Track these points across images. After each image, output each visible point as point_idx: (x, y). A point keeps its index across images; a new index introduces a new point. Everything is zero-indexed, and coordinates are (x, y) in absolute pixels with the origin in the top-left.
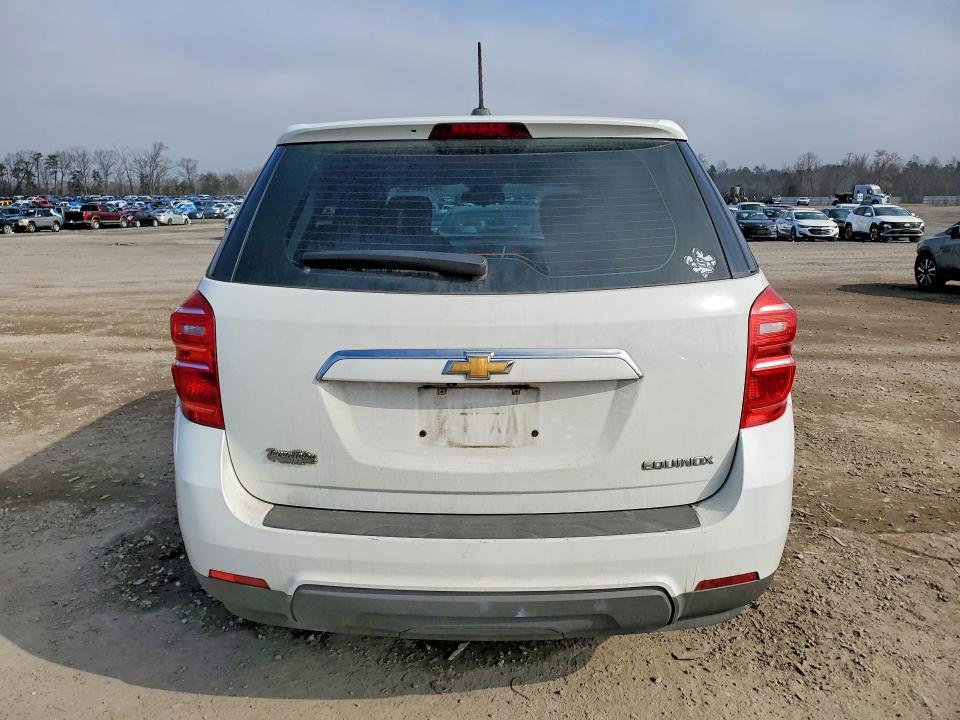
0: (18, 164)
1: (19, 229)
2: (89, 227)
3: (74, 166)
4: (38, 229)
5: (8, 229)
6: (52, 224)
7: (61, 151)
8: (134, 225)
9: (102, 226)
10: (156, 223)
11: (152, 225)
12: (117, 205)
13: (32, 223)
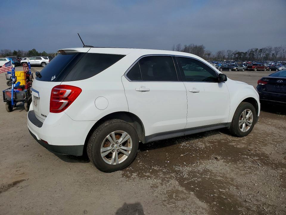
0: (251, 52)
1: (233, 70)
2: (253, 70)
3: (267, 52)
4: (238, 70)
5: (230, 70)
6: (242, 69)
7: (264, 47)
8: (269, 70)
9: (257, 70)
10: (277, 70)
11: (275, 71)
12: (271, 64)
13: (237, 68)
